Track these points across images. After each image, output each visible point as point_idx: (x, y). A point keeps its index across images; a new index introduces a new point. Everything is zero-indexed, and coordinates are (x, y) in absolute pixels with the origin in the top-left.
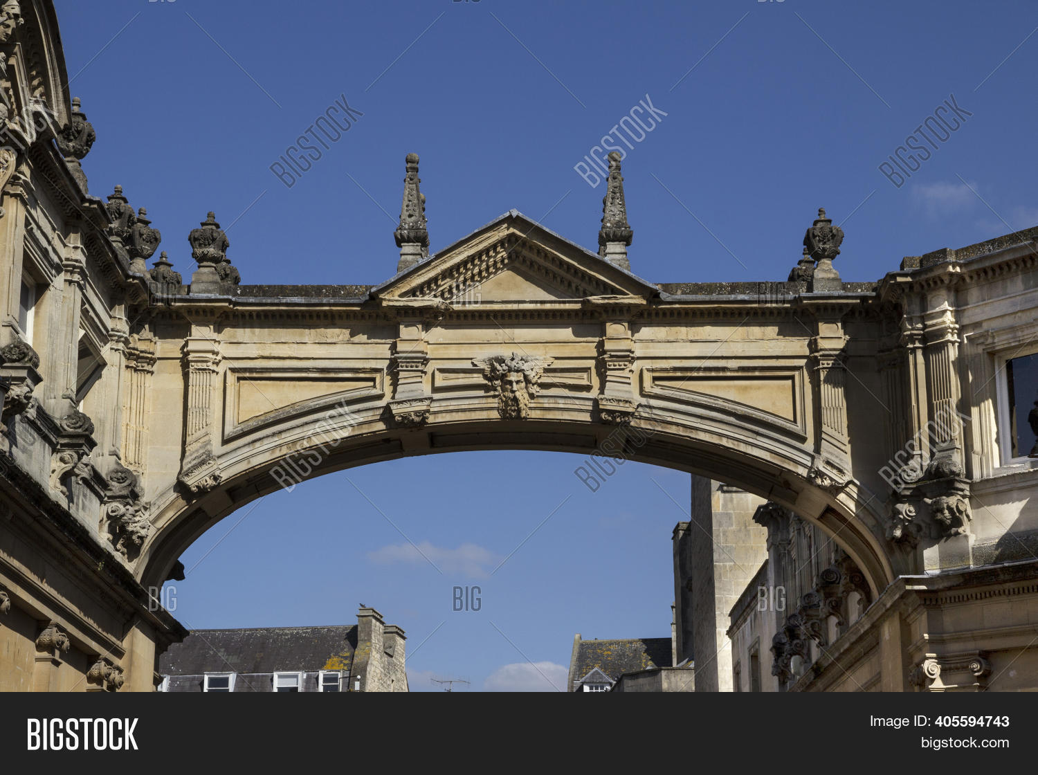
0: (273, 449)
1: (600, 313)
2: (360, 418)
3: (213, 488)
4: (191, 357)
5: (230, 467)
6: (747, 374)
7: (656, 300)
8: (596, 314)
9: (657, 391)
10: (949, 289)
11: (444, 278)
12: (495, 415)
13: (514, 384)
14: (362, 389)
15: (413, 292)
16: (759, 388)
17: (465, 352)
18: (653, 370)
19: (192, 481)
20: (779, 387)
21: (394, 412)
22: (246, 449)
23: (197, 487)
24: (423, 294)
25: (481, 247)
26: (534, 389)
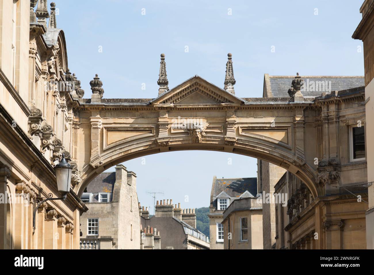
0: (119, 154)
1: (225, 108)
2: (148, 143)
3: (100, 166)
4: (92, 123)
5: (106, 159)
6: (273, 128)
7: (243, 104)
8: (224, 109)
9: (243, 134)
10: (336, 104)
11: (174, 97)
12: (190, 142)
13: (197, 132)
15: (164, 102)
16: (277, 133)
18: (242, 127)
19: (93, 165)
20: (283, 132)
21: (158, 142)
22: (110, 154)
23: (95, 166)
24: (167, 102)
25: (186, 87)
26: (204, 134)
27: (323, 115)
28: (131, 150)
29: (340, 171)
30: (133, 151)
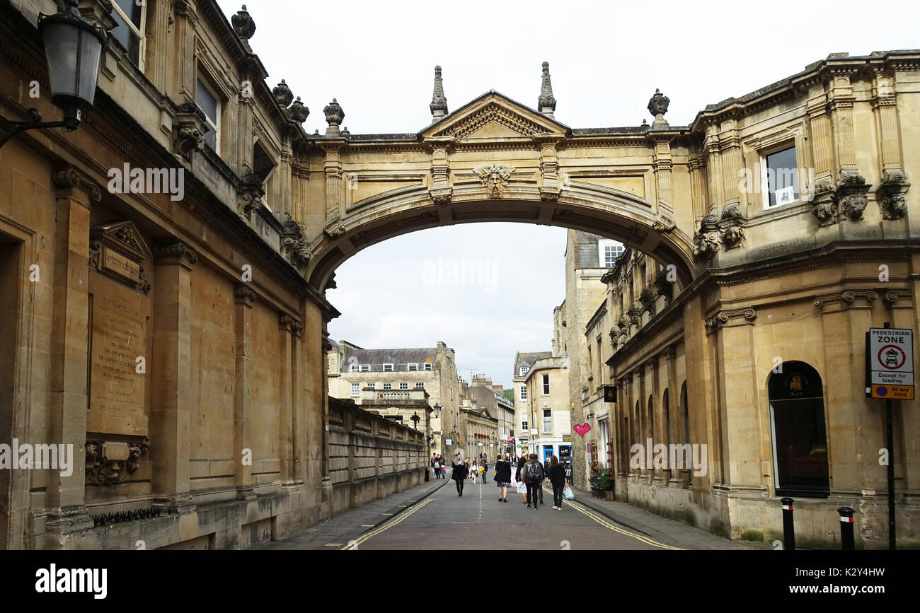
0: (371, 216)
1: (540, 142)
2: (417, 199)
3: (342, 235)
4: (327, 170)
5: (350, 224)
6: (618, 175)
7: (571, 135)
8: (538, 143)
9: (572, 183)
10: (735, 117)
11: (457, 127)
12: (485, 197)
13: (495, 180)
14: (416, 185)
15: (440, 134)
16: (624, 181)
17: (469, 166)
18: (569, 173)
19: (330, 231)
20: (637, 180)
21: (433, 196)
22: (358, 216)
23: (333, 234)
24: (445, 134)
25: (476, 110)
26: (505, 183)
27: (710, 140)
28: (390, 209)
29: (745, 228)
30: (393, 211)
